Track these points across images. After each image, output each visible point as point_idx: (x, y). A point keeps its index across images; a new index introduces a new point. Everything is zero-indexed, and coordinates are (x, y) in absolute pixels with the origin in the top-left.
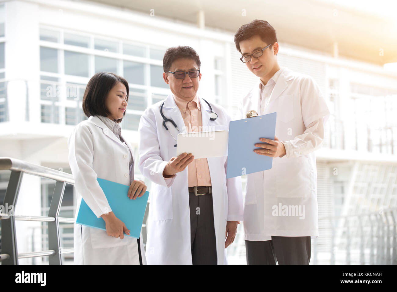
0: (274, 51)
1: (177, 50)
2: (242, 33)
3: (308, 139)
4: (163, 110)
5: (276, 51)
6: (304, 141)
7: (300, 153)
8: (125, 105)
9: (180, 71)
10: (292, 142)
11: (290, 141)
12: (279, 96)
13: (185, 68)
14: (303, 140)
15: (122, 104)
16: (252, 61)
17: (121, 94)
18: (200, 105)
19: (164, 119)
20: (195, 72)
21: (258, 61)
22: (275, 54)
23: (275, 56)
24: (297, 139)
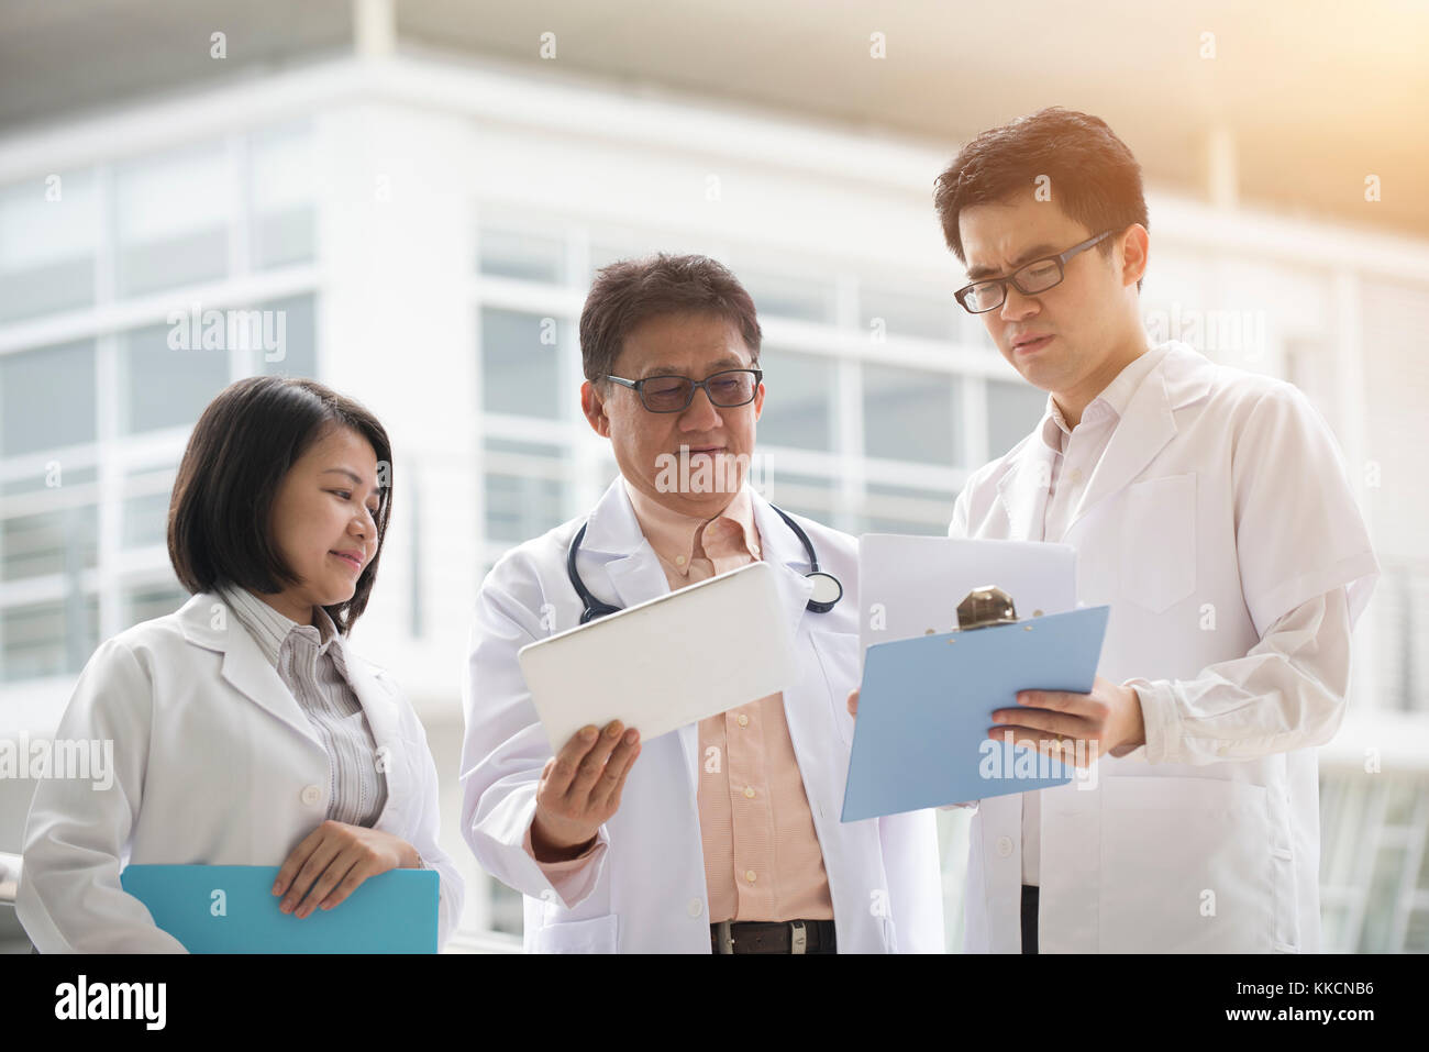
0: (1125, 269)
1: (650, 271)
2: (971, 170)
3: (1265, 681)
4: (581, 563)
5: (1133, 267)
6: (1244, 692)
7: (1215, 745)
8: (362, 536)
9: (667, 373)
10: (1180, 687)
11: (1174, 683)
12: (1131, 483)
13: (689, 362)
14: (1237, 687)
15: (349, 530)
16: (1009, 307)
17: (347, 483)
18: (759, 536)
19: (586, 606)
20: (737, 376)
21: (1036, 309)
22: (1126, 282)
23: (1127, 288)
24: (1212, 678)
